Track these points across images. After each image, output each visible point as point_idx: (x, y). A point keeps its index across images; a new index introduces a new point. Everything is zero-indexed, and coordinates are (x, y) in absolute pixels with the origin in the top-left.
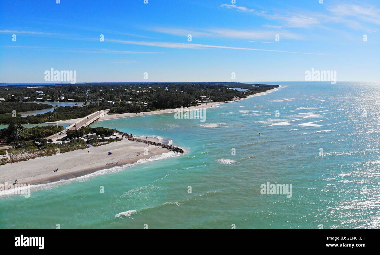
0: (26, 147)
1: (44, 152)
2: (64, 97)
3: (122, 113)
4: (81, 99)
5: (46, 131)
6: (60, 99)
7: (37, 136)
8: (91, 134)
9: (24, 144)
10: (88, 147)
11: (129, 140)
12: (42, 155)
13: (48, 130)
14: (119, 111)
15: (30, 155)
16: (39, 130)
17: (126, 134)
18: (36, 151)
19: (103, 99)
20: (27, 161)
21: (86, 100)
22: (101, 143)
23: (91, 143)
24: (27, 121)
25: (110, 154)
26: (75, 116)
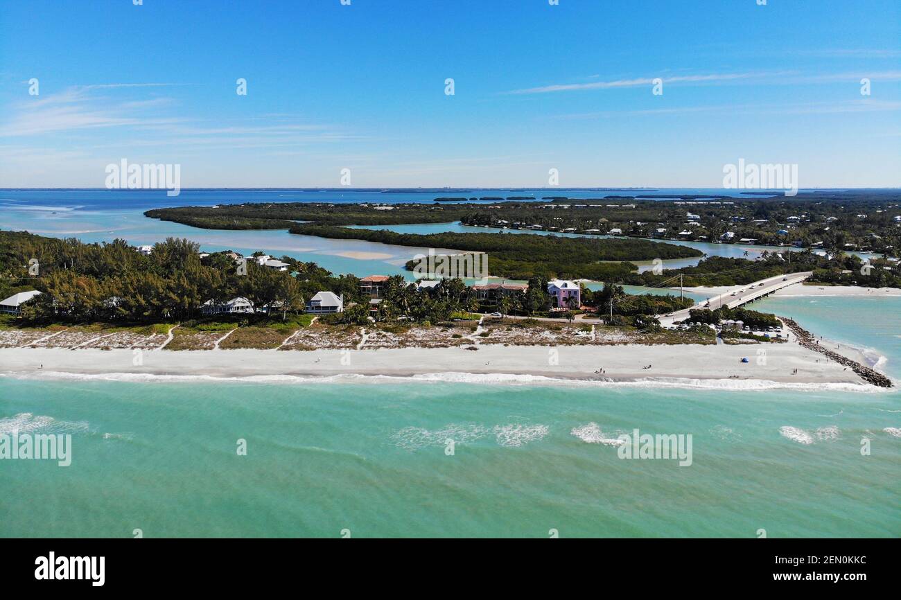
0: (621, 325)
1: (644, 338)
2: (733, 234)
3: (834, 285)
4: (769, 240)
5: (659, 303)
6: (725, 236)
7: (644, 311)
8: (733, 322)
9: (620, 320)
10: (715, 344)
11: (800, 344)
12: (639, 342)
13: (663, 304)
14: (832, 280)
15: (622, 338)
16: (649, 301)
17: (804, 332)
18: (633, 335)
19: (821, 243)
20: (617, 346)
21: (779, 243)
22: (741, 340)
23: (725, 337)
24: (642, 280)
25: (744, 361)
26: (729, 281)
